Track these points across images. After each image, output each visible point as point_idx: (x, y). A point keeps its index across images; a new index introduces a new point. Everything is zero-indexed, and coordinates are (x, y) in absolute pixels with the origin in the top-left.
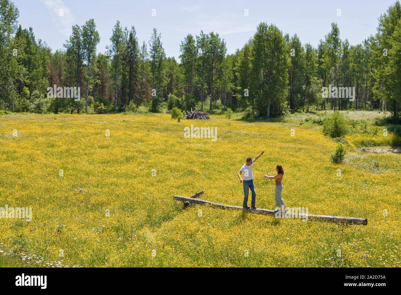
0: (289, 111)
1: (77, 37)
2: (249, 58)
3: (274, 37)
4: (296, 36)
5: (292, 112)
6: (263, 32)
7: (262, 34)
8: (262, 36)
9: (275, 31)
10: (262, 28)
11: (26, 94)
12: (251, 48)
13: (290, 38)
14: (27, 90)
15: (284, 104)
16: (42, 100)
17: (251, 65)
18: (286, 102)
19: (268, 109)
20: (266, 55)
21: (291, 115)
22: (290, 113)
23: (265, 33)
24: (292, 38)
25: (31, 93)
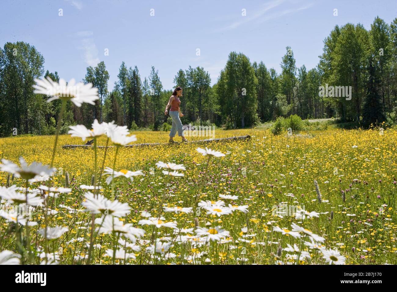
0: (260, 121)
1: (91, 76)
2: (224, 81)
3: (242, 62)
4: (262, 63)
5: (263, 122)
6: (234, 59)
7: (233, 61)
8: (233, 62)
9: (243, 58)
10: (233, 56)
11: (53, 123)
12: (225, 73)
13: (258, 65)
14: (53, 120)
15: (255, 116)
16: (66, 127)
17: (226, 86)
18: (257, 114)
19: (243, 121)
20: (237, 77)
21: (262, 124)
22: (260, 123)
23: (235, 60)
24: (259, 65)
25: (56, 122)
